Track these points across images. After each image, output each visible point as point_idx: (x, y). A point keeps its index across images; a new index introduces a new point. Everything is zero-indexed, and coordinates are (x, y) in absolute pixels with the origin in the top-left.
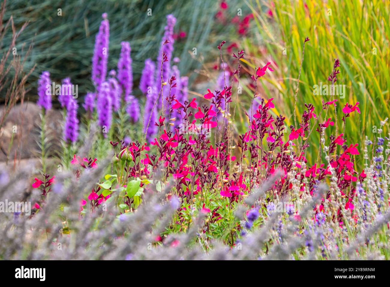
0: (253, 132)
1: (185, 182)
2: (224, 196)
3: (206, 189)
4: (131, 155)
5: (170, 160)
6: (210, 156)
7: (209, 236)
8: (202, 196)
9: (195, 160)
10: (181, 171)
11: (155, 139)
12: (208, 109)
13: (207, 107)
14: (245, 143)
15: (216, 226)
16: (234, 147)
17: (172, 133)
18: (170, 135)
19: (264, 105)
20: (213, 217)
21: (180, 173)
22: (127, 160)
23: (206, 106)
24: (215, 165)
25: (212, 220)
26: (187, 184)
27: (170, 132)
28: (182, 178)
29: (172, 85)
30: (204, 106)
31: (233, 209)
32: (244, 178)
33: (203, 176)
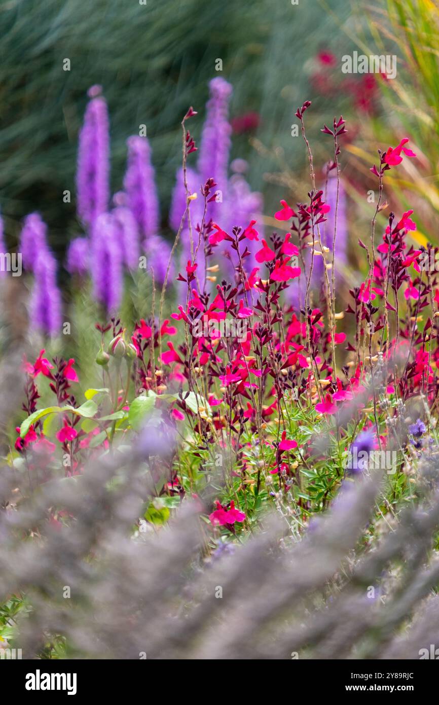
0: (379, 282)
1: (245, 392)
2: (323, 412)
3: (288, 403)
4: (133, 346)
5: (211, 351)
6: (294, 336)
7: (302, 496)
8: (281, 415)
9: (261, 344)
10: (236, 370)
11: (180, 309)
12: (281, 243)
13: (279, 239)
14: (361, 305)
15: (313, 474)
16: (340, 315)
17: (209, 295)
18: (207, 300)
19: (393, 227)
20: (306, 458)
21: (233, 373)
22: (126, 356)
23: (277, 237)
24: (302, 353)
25: (304, 463)
26: (250, 394)
27: (205, 294)
28: (239, 383)
29: (209, 197)
30: (272, 237)
31: (344, 438)
32: (362, 374)
33: (280, 376)
